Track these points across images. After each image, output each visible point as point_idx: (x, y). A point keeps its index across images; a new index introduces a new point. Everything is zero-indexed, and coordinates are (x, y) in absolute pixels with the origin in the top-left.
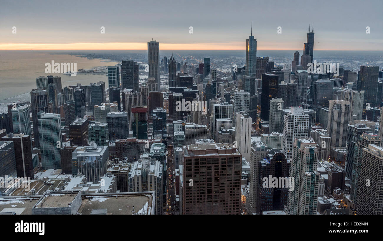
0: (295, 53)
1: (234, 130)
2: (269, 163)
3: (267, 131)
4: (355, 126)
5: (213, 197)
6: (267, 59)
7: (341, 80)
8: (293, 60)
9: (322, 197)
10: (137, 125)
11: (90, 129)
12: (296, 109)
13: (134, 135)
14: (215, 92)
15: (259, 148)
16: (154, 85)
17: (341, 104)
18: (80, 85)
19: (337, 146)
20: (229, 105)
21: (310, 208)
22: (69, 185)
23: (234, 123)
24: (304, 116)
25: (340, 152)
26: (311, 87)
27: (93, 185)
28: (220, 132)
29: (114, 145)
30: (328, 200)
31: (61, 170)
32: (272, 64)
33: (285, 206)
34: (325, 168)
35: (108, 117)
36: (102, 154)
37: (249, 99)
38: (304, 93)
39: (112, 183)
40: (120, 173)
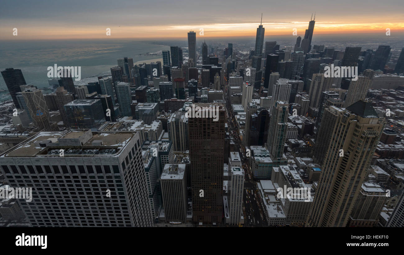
0: (298, 38)
1: (241, 94)
2: (257, 116)
3: (266, 95)
4: (327, 93)
5: (207, 136)
6: (275, 43)
7: (330, 58)
8: (296, 44)
9: (295, 139)
10: (178, 90)
11: (147, 92)
12: (282, 80)
13: (177, 97)
14: (234, 68)
15: (252, 107)
16: (192, 63)
17: (321, 77)
18: (145, 64)
19: (314, 106)
20: (240, 77)
21: (279, 145)
22: (133, 126)
23: (241, 90)
24: (288, 85)
25: (316, 110)
26: (304, 64)
27: (147, 126)
28: (232, 96)
29: (163, 102)
30: (298, 141)
31: (132, 117)
32: (278, 46)
33: (265, 143)
34: (302, 121)
35: (160, 85)
36: (153, 108)
37: (255, 73)
38: (299, 69)
39: (158, 125)
40: (164, 119)
